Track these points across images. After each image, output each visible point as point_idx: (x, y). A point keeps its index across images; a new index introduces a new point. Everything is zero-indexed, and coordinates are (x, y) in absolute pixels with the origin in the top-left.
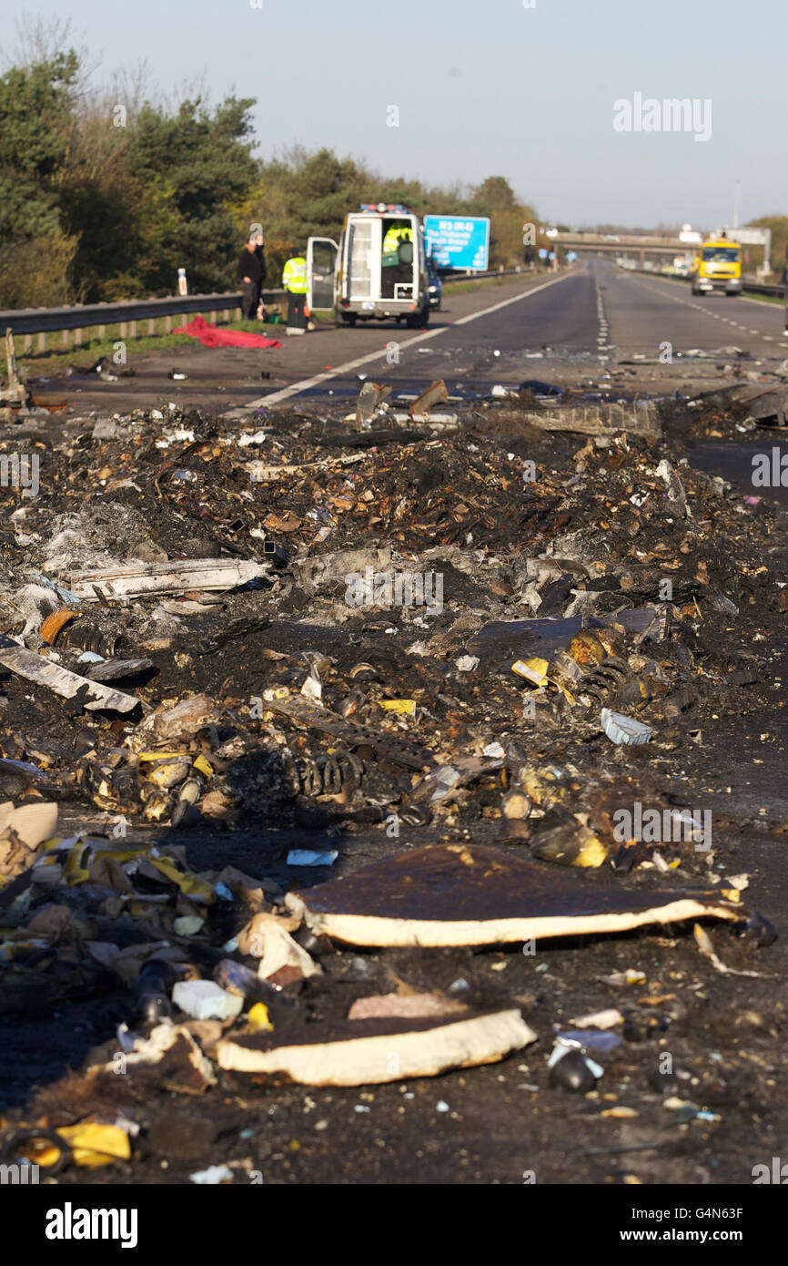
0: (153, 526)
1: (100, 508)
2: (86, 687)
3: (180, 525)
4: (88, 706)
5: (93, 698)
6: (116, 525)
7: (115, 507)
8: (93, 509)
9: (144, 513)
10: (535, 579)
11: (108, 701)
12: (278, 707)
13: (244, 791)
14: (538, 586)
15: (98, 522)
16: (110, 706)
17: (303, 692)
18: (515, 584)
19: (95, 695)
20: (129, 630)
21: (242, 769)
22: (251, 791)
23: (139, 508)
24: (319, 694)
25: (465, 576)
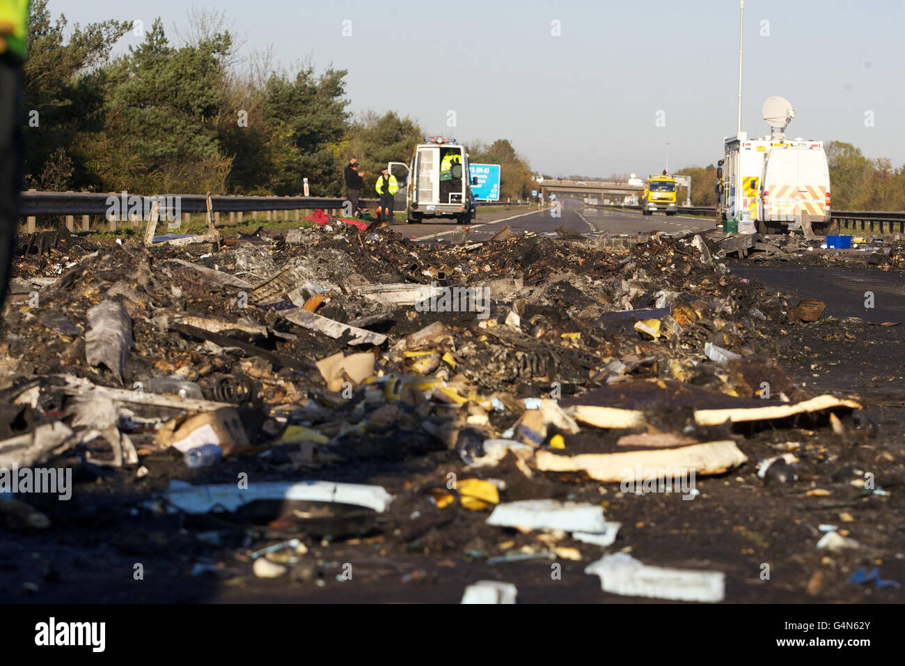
0: (358, 265)
1: (322, 252)
2: (348, 330)
3: (376, 265)
5: (354, 337)
6: (334, 263)
7: (333, 252)
8: (317, 253)
9: (352, 256)
10: (627, 293)
11: (365, 339)
12: (490, 332)
13: (480, 374)
14: (630, 299)
15: (321, 261)
16: (366, 341)
17: (507, 322)
18: (614, 297)
19: (355, 335)
20: (364, 309)
21: (477, 360)
22: (485, 374)
23: (349, 253)
24: (518, 324)
25: (580, 292)
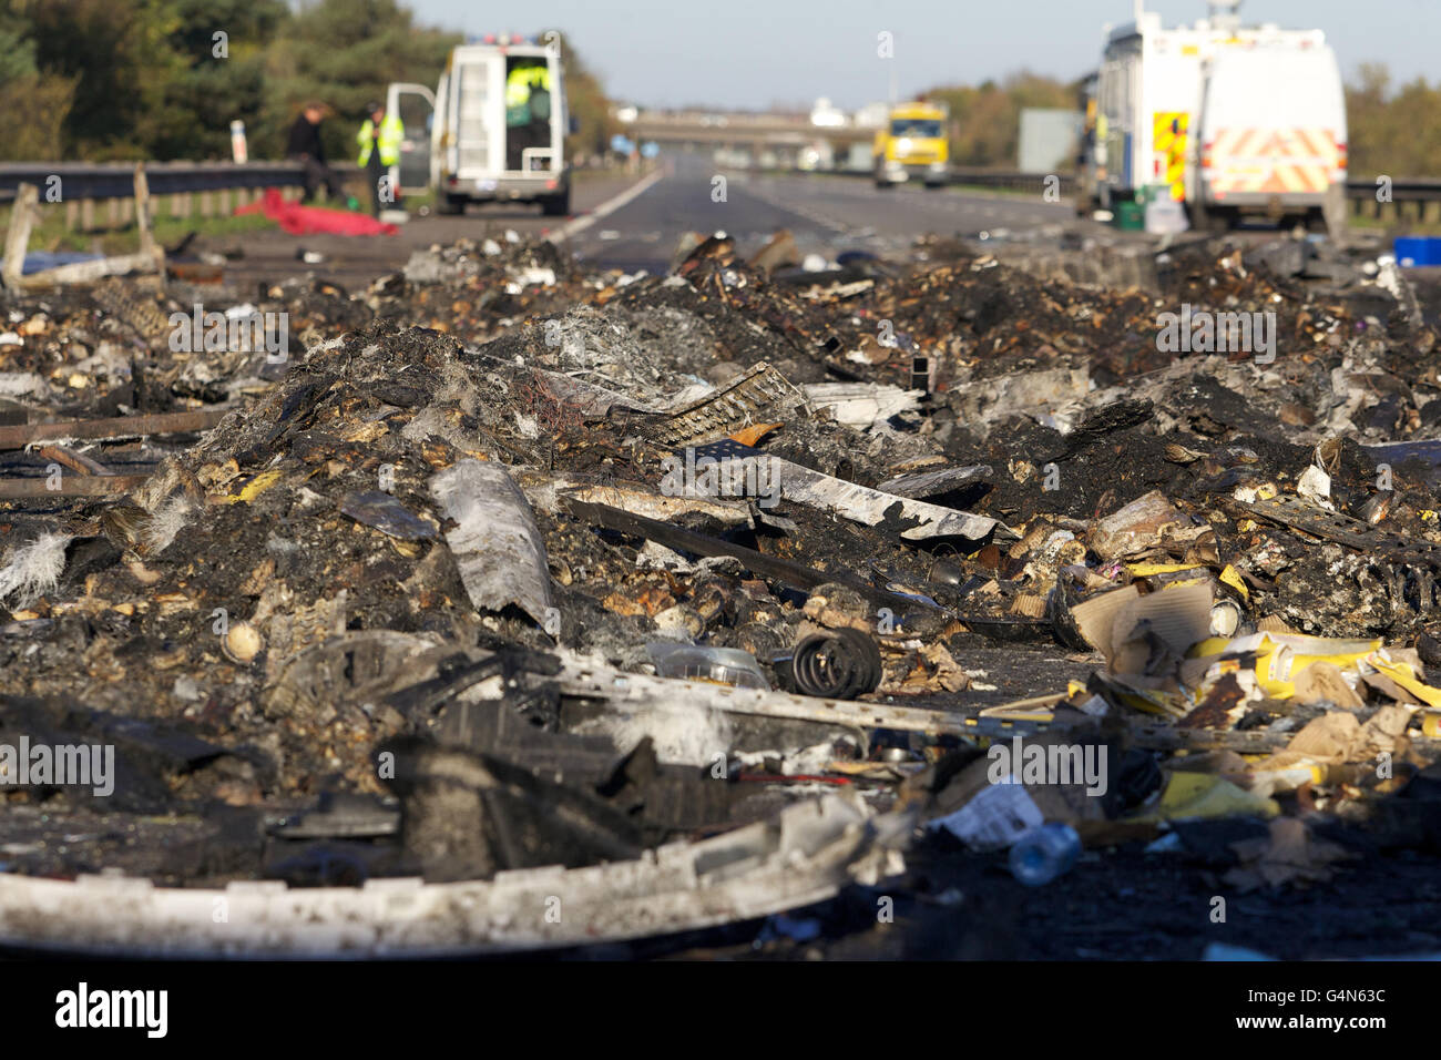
0: (724, 342)
1: (644, 315)
2: (898, 507)
3: (760, 342)
4: (908, 534)
5: (914, 522)
6: (672, 339)
7: (668, 314)
8: (636, 316)
9: (711, 321)
10: (1343, 401)
11: (941, 526)
15: (646, 335)
16: (945, 532)
17: (1300, 489)
18: (1316, 409)
19: (917, 517)
20: (853, 451)
21: (1303, 583)
22: (1328, 614)
23: (701, 314)
25: (1241, 399)
